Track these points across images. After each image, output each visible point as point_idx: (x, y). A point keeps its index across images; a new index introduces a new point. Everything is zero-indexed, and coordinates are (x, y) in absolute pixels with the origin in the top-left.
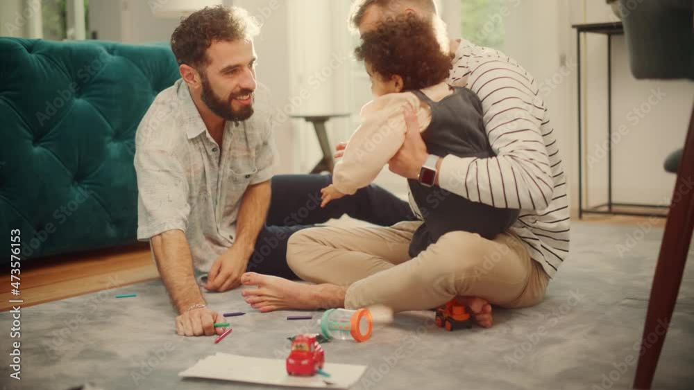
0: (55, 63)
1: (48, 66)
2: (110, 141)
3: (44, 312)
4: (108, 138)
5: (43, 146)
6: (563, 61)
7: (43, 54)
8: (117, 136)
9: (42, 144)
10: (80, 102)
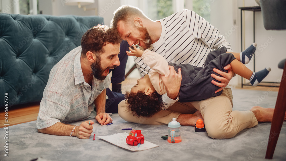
0: (25, 24)
1: (22, 25)
2: (48, 56)
3: (21, 127)
4: (47, 55)
5: (20, 59)
6: (235, 23)
7: (20, 20)
8: (51, 54)
9: (20, 58)
10: (35, 40)
